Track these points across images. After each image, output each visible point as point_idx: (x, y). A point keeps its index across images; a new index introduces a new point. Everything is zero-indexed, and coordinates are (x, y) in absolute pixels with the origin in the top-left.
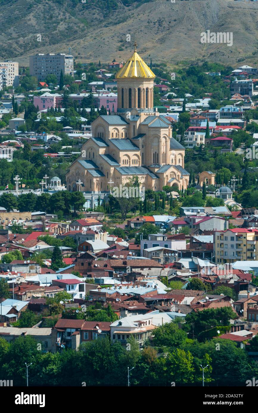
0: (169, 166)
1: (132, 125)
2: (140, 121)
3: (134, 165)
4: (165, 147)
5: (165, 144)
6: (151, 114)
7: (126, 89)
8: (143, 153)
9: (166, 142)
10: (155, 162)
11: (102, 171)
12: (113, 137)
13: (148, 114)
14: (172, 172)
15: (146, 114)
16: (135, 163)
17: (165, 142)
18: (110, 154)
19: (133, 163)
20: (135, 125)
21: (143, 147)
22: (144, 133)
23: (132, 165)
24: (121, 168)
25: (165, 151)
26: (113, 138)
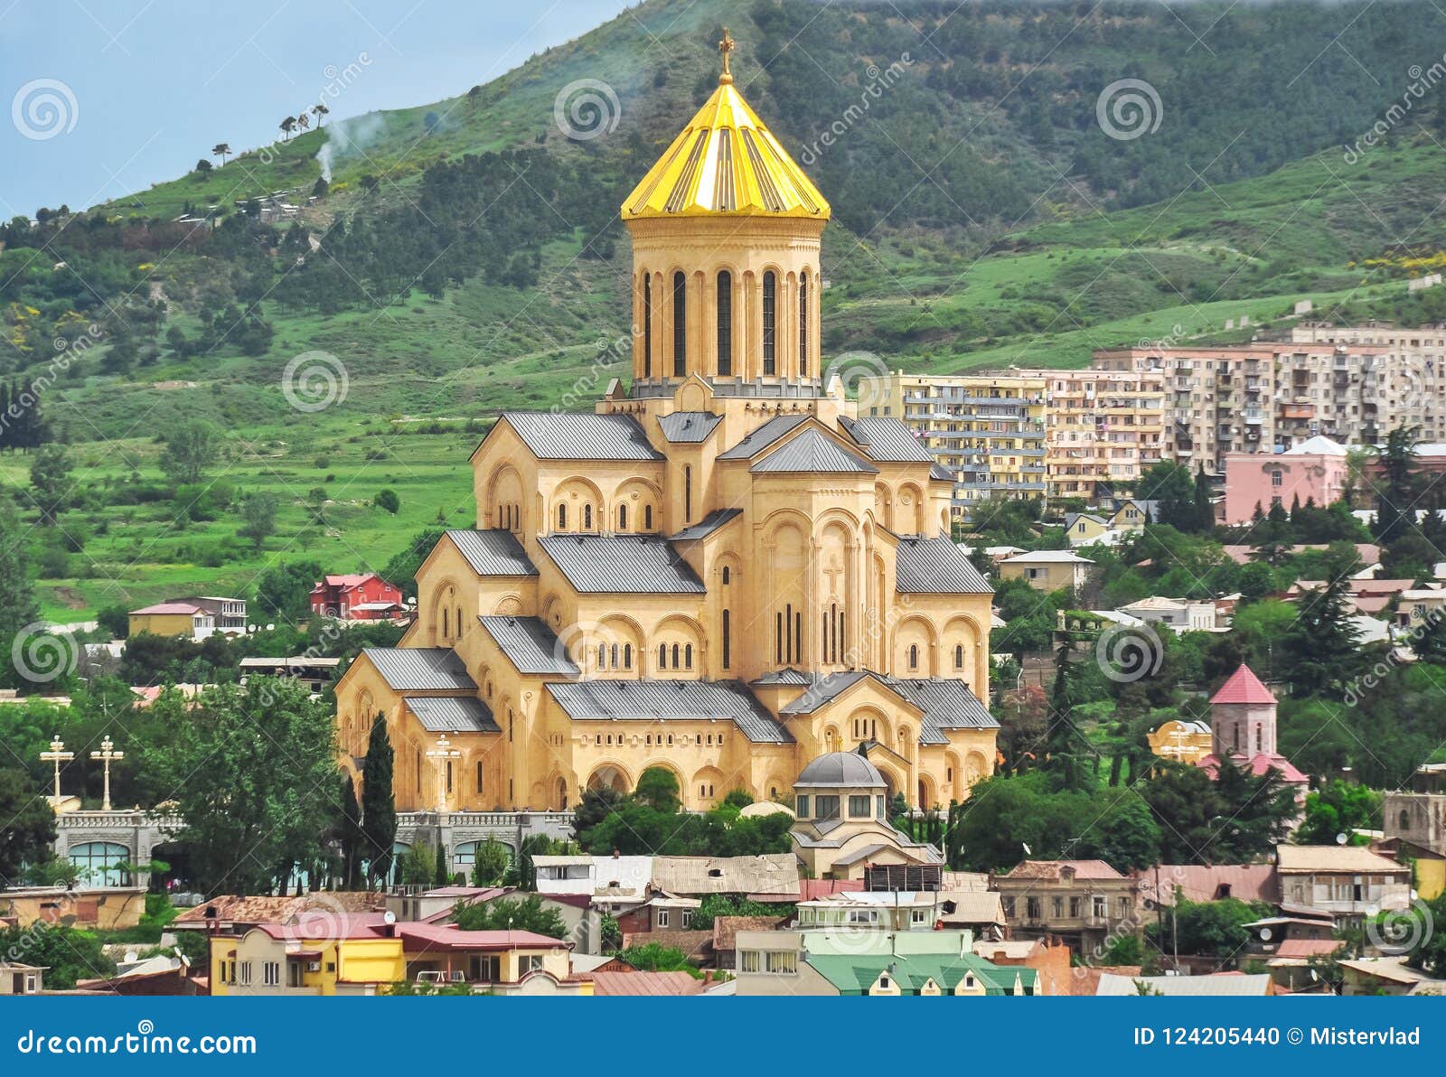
0: (853, 677)
1: (676, 462)
2: (722, 441)
3: (669, 675)
4: (841, 578)
5: (840, 564)
6: (787, 405)
7: (658, 274)
8: (726, 613)
9: (848, 550)
10: (784, 658)
11: (488, 702)
12: (563, 524)
13: (772, 405)
14: (867, 709)
15: (756, 405)
16: (676, 664)
17: (840, 554)
18: (543, 617)
19: (663, 663)
20: (691, 461)
21: (726, 581)
22: (734, 505)
23: (653, 672)
24: (586, 687)
25: (841, 601)
26: (562, 532)
